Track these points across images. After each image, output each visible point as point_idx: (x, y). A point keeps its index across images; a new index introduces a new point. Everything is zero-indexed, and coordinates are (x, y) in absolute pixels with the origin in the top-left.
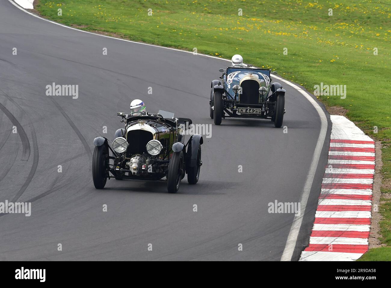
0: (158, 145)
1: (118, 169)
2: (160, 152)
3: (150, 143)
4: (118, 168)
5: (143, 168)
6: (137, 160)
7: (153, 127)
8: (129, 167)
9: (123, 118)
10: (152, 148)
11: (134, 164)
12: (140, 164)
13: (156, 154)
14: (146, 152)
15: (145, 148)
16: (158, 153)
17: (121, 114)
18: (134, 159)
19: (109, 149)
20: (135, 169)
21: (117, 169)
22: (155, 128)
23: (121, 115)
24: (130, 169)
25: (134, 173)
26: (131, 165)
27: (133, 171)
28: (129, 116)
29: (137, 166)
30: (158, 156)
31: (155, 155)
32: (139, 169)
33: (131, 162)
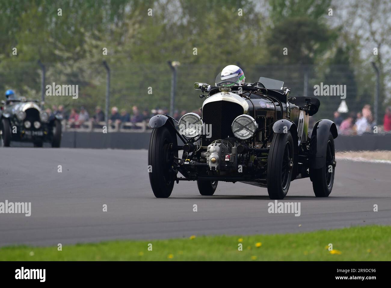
0: (250, 123)
1: (188, 163)
2: (254, 133)
3: (238, 120)
4: (187, 161)
5: (226, 160)
6: (218, 148)
7: (245, 97)
8: (206, 159)
9: (203, 92)
10: (242, 127)
11: (213, 153)
12: (222, 154)
13: (248, 137)
14: (232, 135)
15: (230, 129)
16: (250, 136)
17: (200, 84)
18: (213, 145)
19: (177, 135)
20: (213, 162)
21: (185, 163)
22: (248, 99)
23: (200, 87)
24: (207, 162)
25: (213, 168)
26: (209, 156)
27: (210, 165)
28: (212, 88)
29: (217, 156)
30: (250, 140)
31: (245, 138)
32: (220, 161)
33: (209, 152)
